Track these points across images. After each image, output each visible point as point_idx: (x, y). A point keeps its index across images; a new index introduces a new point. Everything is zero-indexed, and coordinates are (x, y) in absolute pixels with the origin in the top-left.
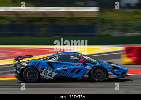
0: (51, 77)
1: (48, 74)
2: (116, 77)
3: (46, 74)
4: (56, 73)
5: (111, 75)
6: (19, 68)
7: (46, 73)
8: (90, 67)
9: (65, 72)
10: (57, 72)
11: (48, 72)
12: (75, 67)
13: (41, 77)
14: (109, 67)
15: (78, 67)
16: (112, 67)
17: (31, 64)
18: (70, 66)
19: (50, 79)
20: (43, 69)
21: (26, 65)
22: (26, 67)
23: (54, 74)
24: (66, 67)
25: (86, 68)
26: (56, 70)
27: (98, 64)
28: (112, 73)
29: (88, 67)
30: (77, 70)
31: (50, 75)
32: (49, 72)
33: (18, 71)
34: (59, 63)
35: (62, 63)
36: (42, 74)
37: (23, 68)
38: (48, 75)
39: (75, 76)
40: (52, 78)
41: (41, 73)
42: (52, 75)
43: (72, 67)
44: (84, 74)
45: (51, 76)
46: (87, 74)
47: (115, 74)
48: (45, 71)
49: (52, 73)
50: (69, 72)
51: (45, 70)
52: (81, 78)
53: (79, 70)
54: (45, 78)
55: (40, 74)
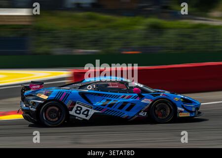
0: (86, 117)
1: (82, 111)
2: (189, 116)
3: (78, 112)
4: (95, 109)
5: (181, 112)
6: (34, 103)
7: (79, 110)
8: (150, 100)
9: (109, 108)
10: (97, 108)
11: (81, 108)
12: (125, 101)
13: (71, 117)
14: (178, 101)
15: (130, 100)
16: (182, 100)
17: (54, 96)
18: (116, 100)
19: (84, 120)
20: (74, 104)
21: (46, 97)
22: (46, 101)
23: (92, 112)
24: (110, 100)
25: (143, 101)
26: (94, 106)
27: (161, 95)
28: (183, 110)
29: (147, 101)
30: (128, 105)
31: (86, 113)
32: (84, 108)
33: (31, 108)
34: (99, 95)
35: (104, 94)
36: (72, 113)
37: (40, 103)
38: (83, 114)
39: (126, 114)
40: (88, 118)
41: (71, 111)
42: (89, 113)
43: (120, 101)
44: (140, 112)
45: (87, 115)
46: (144, 111)
47: (187, 110)
48: (78, 107)
49: (88, 111)
50: (116, 109)
51: (77, 105)
52: (135, 118)
53: (132, 105)
54: (77, 118)
55: (69, 113)
